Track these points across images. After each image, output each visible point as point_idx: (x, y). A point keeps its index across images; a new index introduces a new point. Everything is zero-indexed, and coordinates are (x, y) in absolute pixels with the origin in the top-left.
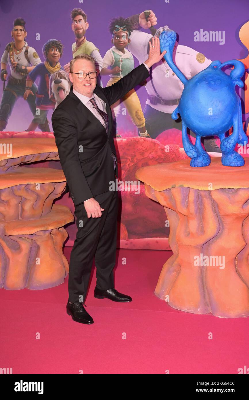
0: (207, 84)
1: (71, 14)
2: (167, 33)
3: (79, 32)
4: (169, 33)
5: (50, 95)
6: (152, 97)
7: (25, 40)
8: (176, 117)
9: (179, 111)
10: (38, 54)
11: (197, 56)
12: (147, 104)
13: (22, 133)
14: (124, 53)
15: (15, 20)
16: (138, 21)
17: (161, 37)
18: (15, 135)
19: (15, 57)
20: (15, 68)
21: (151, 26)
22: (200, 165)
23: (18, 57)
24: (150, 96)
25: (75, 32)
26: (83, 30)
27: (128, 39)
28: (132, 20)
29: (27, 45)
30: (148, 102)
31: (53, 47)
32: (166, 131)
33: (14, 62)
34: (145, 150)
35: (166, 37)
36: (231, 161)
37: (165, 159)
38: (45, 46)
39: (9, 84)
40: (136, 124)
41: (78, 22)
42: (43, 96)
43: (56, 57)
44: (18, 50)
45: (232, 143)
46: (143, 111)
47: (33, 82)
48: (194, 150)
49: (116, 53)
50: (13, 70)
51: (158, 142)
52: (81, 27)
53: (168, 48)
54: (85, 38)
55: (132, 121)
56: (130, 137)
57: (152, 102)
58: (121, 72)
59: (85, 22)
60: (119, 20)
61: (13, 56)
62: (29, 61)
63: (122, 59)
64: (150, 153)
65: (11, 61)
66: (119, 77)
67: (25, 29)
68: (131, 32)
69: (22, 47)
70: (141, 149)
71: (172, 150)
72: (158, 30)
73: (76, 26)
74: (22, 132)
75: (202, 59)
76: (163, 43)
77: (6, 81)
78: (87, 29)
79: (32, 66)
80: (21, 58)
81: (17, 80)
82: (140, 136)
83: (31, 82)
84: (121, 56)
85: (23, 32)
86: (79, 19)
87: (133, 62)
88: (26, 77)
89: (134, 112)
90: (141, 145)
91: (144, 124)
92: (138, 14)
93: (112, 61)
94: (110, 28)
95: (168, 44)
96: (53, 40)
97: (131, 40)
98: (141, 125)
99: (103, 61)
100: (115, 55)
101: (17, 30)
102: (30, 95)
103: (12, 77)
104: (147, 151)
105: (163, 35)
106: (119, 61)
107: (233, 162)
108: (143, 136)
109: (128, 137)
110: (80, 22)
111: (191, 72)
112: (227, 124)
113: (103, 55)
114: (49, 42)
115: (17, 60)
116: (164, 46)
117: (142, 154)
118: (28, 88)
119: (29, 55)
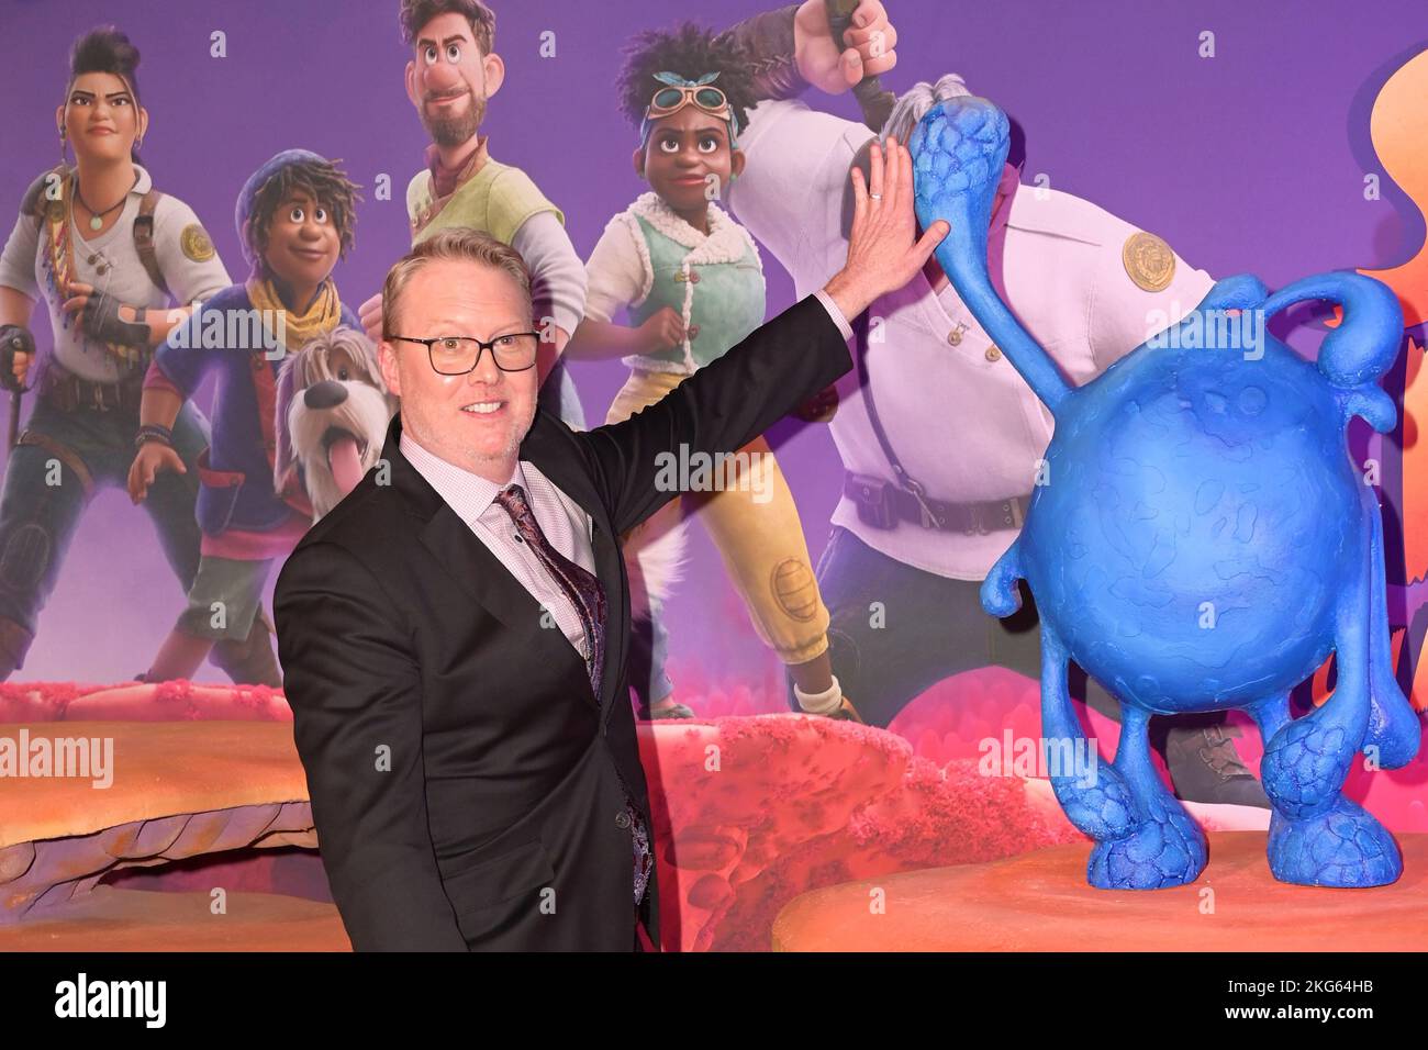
0: (1186, 409)
1: (403, 9)
2: (956, 114)
3: (448, 107)
4: (966, 119)
5: (282, 471)
6: (870, 483)
7: (136, 159)
8: (1006, 603)
9: (1022, 565)
10: (211, 236)
11: (1131, 255)
12: (840, 527)
13: (116, 691)
14: (708, 232)
15: (81, 39)
16: (789, 48)
17: (921, 141)
18: (80, 700)
19: (76, 257)
20: (79, 317)
21: (860, 75)
22: (1144, 876)
23: (94, 252)
24: (855, 479)
25: (426, 109)
26: (473, 101)
27: (732, 149)
28: (753, 40)
29: (145, 184)
30: (844, 514)
31: (298, 194)
32: (947, 684)
33: (73, 285)
34: (828, 790)
35: (951, 138)
36: (1322, 853)
37: (943, 844)
38: (252, 191)
39: (45, 405)
40: (773, 639)
41: (442, 52)
42: (241, 477)
43: (315, 256)
44: (94, 214)
45: (1328, 749)
46: (817, 570)
47: (184, 400)
48: (1109, 790)
49: (660, 232)
50: (65, 326)
51: (903, 745)
52: (461, 84)
53: (961, 201)
54: (484, 146)
55: (754, 625)
56: (739, 715)
57: (867, 516)
58: (687, 343)
59: (485, 51)
60: (680, 39)
61: (64, 248)
62: (159, 279)
63: (693, 265)
64: (859, 809)
65: (53, 276)
66: (679, 369)
67: (135, 94)
68: (747, 110)
69: (121, 197)
70: (808, 785)
71: (980, 793)
72: (902, 99)
73: (431, 76)
74: (115, 687)
75: (1159, 267)
76: (931, 172)
77: (26, 390)
78: (491, 90)
79: (174, 305)
80: (115, 261)
81: (88, 386)
82: (797, 709)
83: (168, 399)
84: (692, 249)
85: (125, 111)
86: (447, 36)
87: (759, 283)
88: (140, 370)
89: (764, 575)
90: (805, 763)
91: (824, 644)
92: (790, 8)
93: (637, 278)
94: (626, 90)
95: (958, 181)
96: (296, 157)
97: (747, 155)
98: (802, 648)
99: (585, 280)
100: (657, 241)
101: (88, 98)
102: (166, 472)
103: (60, 367)
104: (840, 799)
105: (935, 130)
106: (678, 280)
107: (1338, 860)
108: (818, 709)
109: (727, 718)
110: (453, 53)
111: (1092, 343)
112: (1297, 640)
113: (585, 240)
114: (274, 171)
115: (93, 269)
116: (941, 194)
117: (813, 814)
118: (155, 433)
119: (157, 239)
